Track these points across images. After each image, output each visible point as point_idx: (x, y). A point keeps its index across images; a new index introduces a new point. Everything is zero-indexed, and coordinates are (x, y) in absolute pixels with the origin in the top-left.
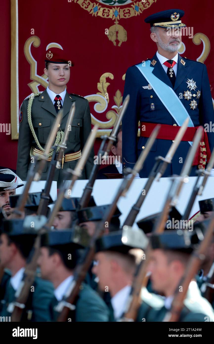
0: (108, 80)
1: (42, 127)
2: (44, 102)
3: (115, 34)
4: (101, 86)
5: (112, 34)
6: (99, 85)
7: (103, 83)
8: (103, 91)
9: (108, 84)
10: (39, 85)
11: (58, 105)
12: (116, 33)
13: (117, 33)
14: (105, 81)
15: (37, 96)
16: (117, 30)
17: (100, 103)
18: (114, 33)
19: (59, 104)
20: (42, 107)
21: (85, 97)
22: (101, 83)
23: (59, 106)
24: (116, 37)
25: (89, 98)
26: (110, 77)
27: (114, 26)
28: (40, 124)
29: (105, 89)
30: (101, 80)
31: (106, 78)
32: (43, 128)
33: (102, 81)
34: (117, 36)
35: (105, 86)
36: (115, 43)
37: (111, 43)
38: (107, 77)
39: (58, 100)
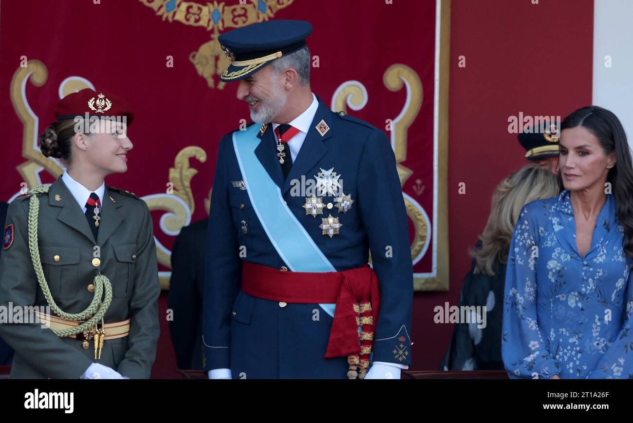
0: (193, 162)
1: (60, 264)
2: (62, 207)
3: (212, 62)
4: (177, 175)
5: (204, 62)
6: (173, 173)
7: (181, 169)
8: (182, 188)
9: (193, 171)
10: (41, 169)
11: (95, 217)
12: (213, 59)
13: (217, 58)
14: (186, 163)
15: (45, 193)
16: (217, 54)
17: (173, 212)
18: (210, 58)
19: (97, 214)
20: (59, 220)
21: (145, 199)
22: (178, 170)
23: (97, 220)
24: (214, 68)
25: (152, 201)
26: (198, 157)
27: (211, 43)
28: (57, 257)
29: (187, 183)
30: (179, 163)
31: (188, 157)
32: (62, 266)
33: (180, 165)
34: (216, 66)
35: (186, 176)
36: (211, 82)
37: (203, 81)
38: (192, 156)
39: (97, 204)
